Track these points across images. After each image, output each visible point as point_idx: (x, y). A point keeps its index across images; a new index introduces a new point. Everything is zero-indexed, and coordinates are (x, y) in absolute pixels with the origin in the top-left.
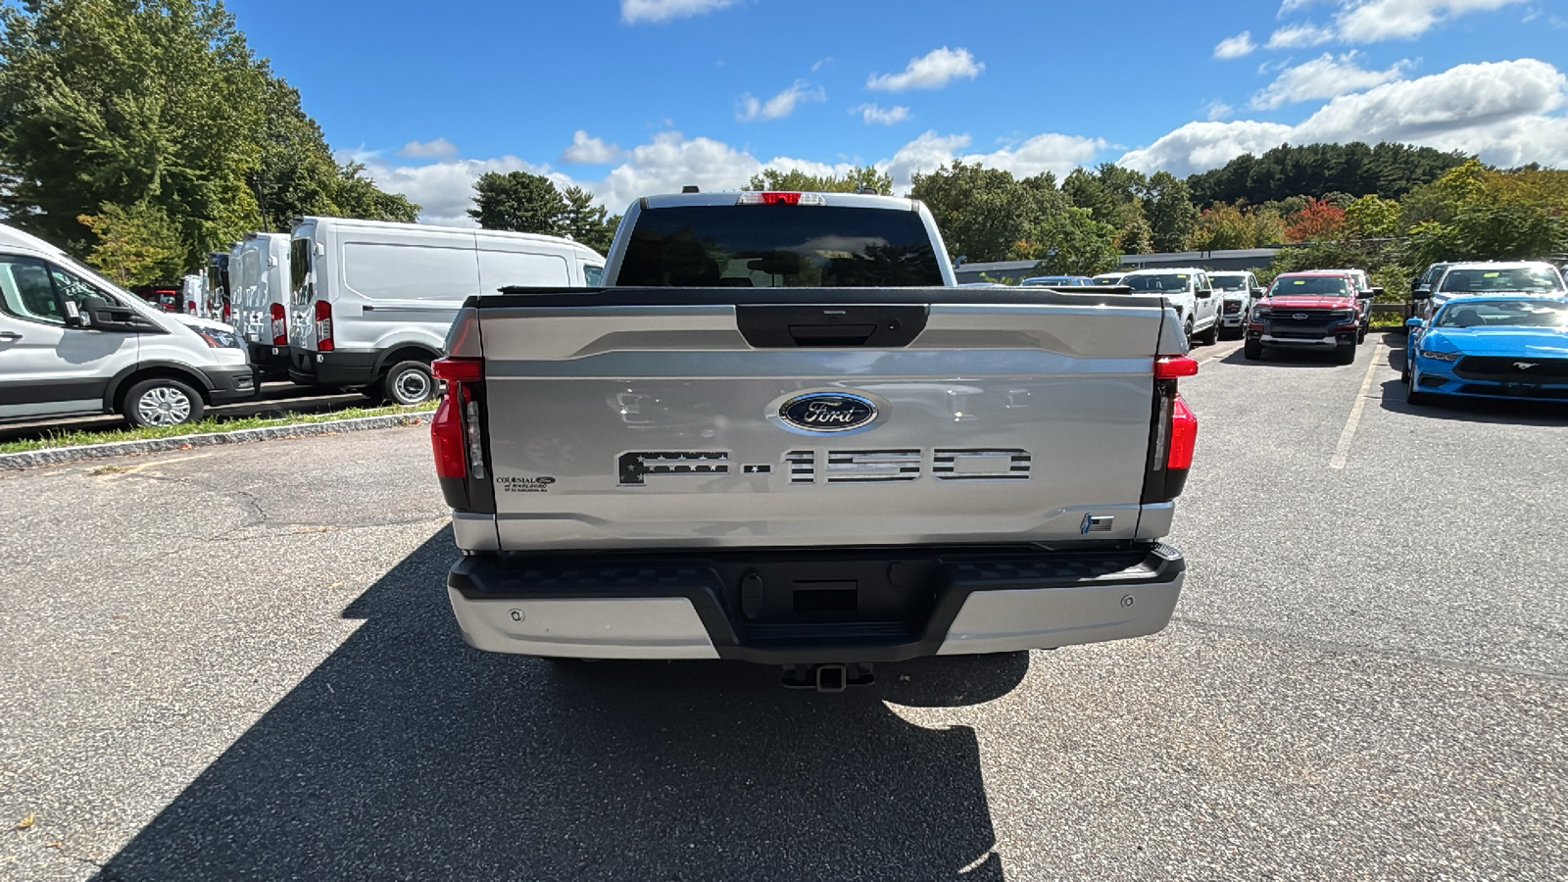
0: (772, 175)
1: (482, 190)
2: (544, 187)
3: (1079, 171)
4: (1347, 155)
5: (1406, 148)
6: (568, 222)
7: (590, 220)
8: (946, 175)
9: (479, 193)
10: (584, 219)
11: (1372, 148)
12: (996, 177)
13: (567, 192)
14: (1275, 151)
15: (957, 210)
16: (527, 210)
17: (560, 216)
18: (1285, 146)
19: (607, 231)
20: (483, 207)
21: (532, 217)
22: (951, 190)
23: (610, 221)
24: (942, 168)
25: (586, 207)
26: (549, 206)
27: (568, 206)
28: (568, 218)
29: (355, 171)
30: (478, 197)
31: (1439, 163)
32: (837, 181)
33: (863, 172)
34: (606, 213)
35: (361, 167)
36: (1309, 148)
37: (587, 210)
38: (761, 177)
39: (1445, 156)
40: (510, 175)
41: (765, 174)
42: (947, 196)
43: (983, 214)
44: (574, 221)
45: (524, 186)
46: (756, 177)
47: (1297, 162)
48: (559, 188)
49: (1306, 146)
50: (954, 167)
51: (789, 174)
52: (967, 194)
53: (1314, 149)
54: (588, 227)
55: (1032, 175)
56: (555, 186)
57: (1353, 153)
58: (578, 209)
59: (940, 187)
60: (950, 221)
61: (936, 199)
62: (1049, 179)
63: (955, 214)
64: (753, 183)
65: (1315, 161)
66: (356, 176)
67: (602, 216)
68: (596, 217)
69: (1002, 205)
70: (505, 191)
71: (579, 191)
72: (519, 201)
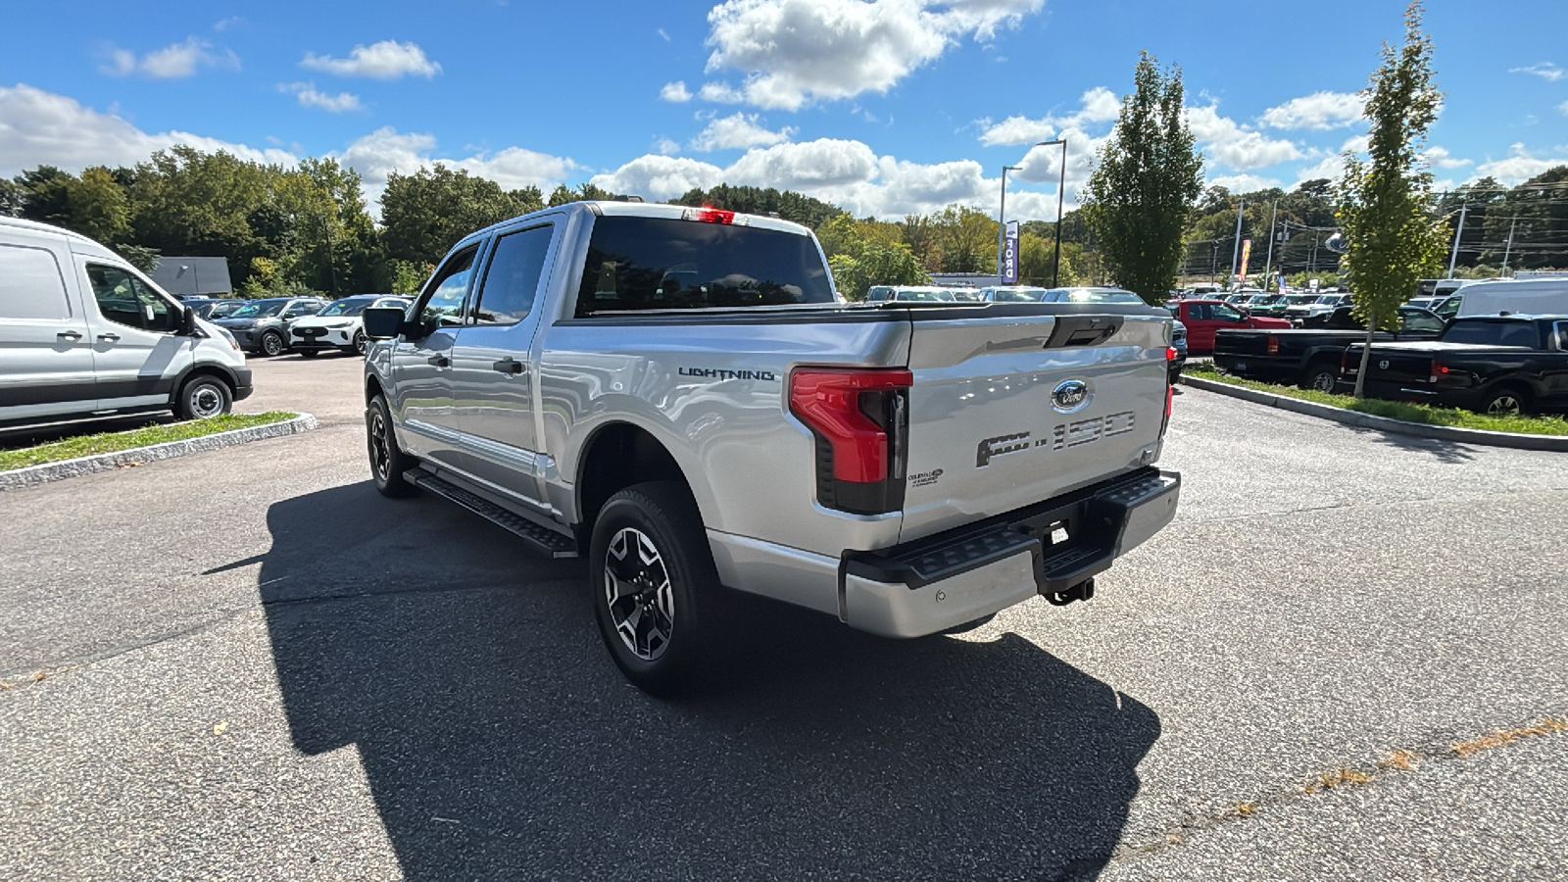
0: (188, 153)
3: (563, 189)
4: (767, 197)
5: (801, 197)
8: (429, 178)
11: (781, 194)
12: (484, 185)
14: (717, 188)
15: (447, 217)
18: (724, 185)
22: (436, 195)
24: (423, 171)
31: (821, 211)
32: (284, 171)
33: (320, 164)
36: (741, 189)
38: (169, 154)
39: (825, 206)
41: (176, 151)
42: (434, 201)
43: (475, 222)
46: (161, 154)
47: (735, 200)
49: (738, 187)
50: (437, 171)
51: (214, 154)
52: (454, 200)
53: (744, 190)
55: (519, 188)
57: (770, 196)
59: (424, 191)
60: (440, 228)
61: (420, 203)
62: (536, 193)
63: (444, 221)
64: (155, 161)
65: (747, 200)
69: (495, 216)
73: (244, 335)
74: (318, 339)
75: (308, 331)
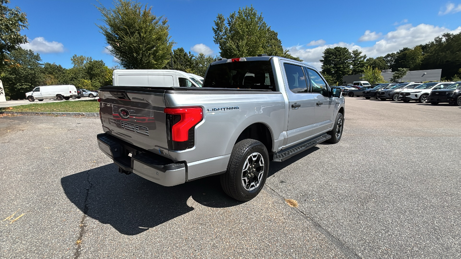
1: (325, 54)
2: (345, 50)
6: (352, 61)
7: (360, 60)
9: (324, 54)
10: (358, 60)
13: (353, 52)
16: (338, 59)
17: (349, 60)
19: (365, 63)
20: (324, 59)
21: (340, 61)
23: (367, 60)
25: (359, 56)
26: (345, 57)
27: (352, 56)
28: (352, 60)
29: (287, 52)
30: (324, 56)
34: (366, 57)
35: (288, 51)
37: (360, 57)
40: (335, 48)
44: (353, 61)
45: (338, 51)
48: (350, 51)
54: (358, 62)
56: (349, 50)
58: (356, 57)
66: (287, 54)
67: (364, 59)
68: (362, 59)
70: (332, 53)
71: (357, 51)
72: (336, 56)
73: (388, 94)
74: (406, 96)
75: (404, 94)
